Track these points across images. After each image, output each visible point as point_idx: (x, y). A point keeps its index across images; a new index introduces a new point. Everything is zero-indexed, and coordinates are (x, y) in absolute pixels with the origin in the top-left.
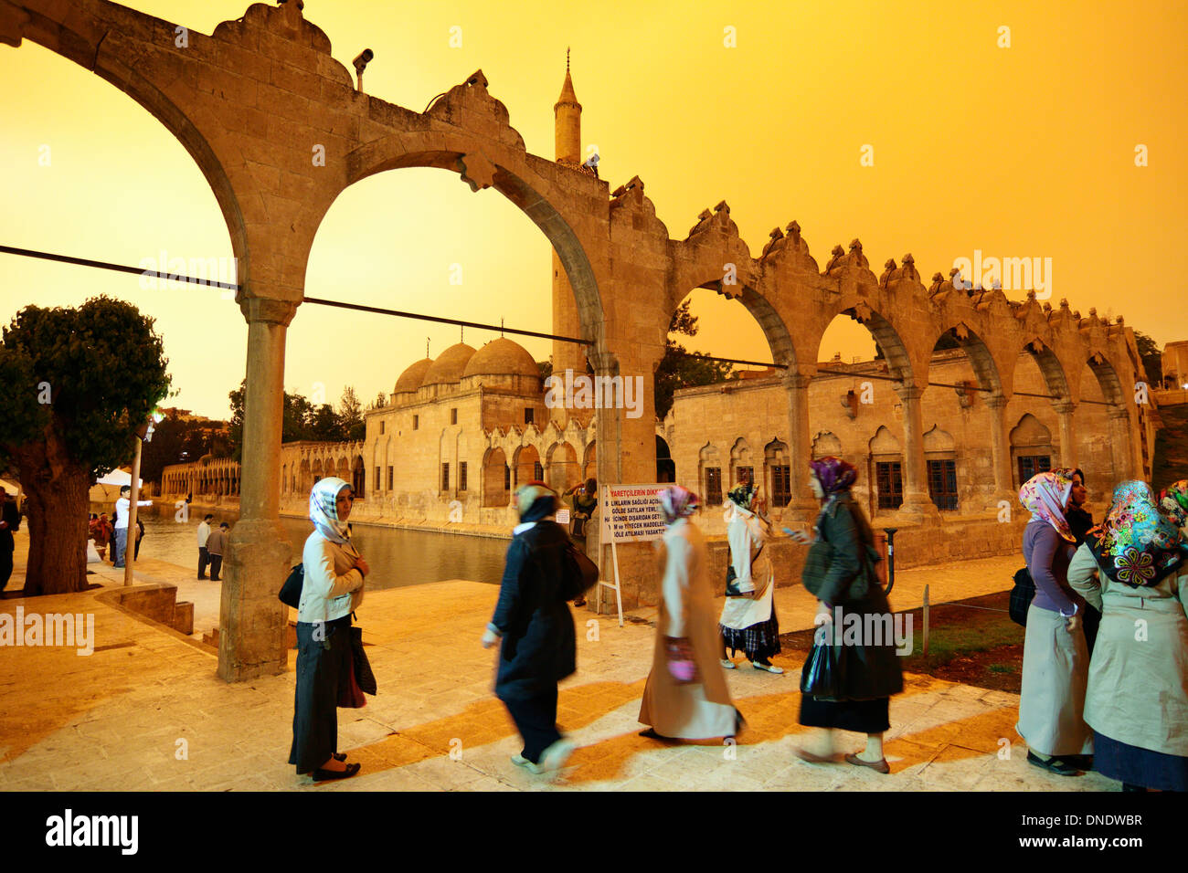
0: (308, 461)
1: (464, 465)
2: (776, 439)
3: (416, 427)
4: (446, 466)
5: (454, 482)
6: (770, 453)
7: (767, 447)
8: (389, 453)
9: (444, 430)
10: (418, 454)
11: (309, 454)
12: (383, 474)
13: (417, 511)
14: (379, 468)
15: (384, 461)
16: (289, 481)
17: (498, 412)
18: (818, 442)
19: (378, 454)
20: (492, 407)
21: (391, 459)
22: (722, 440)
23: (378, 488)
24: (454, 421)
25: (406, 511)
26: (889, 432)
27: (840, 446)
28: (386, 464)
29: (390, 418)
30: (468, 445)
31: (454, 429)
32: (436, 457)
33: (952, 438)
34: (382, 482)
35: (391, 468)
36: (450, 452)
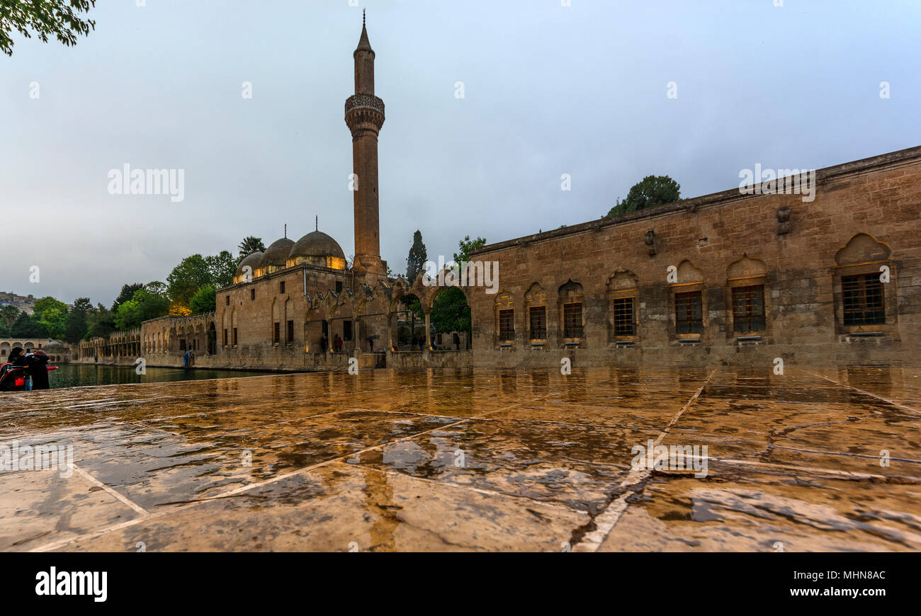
0: (175, 328)
1: (291, 324)
2: (570, 280)
3: (253, 298)
4: (277, 325)
5: (283, 336)
6: (563, 292)
7: (561, 288)
8: (234, 319)
9: (275, 298)
10: (255, 318)
11: (175, 324)
12: (229, 334)
13: (255, 359)
14: (226, 330)
15: (230, 325)
16: (162, 343)
17: (316, 283)
18: (613, 281)
19: (226, 319)
20: (312, 279)
21: (235, 322)
22: (516, 286)
23: (226, 344)
24: (283, 291)
25: (247, 359)
26: (692, 265)
27: (637, 281)
28: (232, 326)
29: (234, 292)
30: (294, 308)
31: (282, 297)
32: (270, 318)
33: (764, 264)
34: (229, 339)
35: (236, 329)
36: (280, 314)
